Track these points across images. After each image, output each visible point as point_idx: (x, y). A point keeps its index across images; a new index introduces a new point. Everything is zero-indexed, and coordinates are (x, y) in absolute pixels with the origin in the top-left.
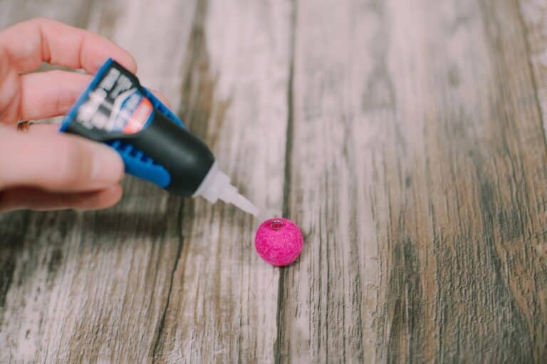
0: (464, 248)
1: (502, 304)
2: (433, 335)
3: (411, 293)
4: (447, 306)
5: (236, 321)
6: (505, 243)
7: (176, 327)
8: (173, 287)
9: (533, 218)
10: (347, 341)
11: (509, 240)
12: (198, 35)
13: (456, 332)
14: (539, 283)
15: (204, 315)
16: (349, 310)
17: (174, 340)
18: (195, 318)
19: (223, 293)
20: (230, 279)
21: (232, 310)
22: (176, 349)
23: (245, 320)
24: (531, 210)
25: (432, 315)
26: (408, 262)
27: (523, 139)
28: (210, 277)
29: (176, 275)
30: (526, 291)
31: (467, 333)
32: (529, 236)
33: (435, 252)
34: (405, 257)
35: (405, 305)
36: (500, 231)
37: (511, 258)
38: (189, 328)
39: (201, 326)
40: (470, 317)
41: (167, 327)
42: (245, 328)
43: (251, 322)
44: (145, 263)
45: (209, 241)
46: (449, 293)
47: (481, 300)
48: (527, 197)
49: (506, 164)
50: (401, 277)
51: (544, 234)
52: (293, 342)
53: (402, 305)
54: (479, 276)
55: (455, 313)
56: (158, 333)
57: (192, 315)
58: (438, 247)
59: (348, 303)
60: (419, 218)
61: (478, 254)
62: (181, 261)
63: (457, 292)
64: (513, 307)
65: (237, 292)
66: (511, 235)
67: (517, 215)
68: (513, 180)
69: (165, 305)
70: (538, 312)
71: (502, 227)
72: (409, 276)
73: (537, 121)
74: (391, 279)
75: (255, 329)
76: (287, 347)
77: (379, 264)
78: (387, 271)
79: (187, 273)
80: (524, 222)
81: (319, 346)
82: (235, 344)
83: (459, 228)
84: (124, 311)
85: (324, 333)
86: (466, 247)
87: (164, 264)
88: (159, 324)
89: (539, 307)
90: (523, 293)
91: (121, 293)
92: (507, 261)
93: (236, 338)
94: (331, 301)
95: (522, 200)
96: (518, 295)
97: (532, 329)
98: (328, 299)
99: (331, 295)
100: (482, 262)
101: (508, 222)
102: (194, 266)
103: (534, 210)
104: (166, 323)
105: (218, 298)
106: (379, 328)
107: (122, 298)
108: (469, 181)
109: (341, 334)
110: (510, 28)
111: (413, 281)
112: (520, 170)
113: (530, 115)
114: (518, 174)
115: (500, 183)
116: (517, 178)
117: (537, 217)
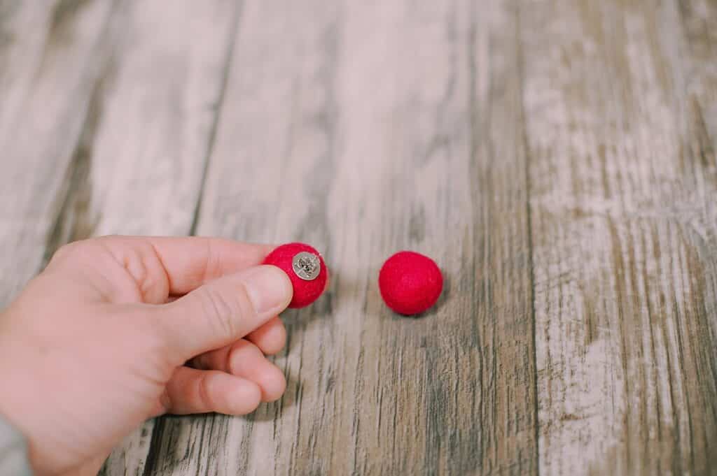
9: (499, 442)
12: (82, 157)
24: (498, 429)
27: (502, 323)
32: (488, 470)
36: (449, 461)
48: (495, 410)
49: (471, 360)
51: (511, 467)
60: (337, 439)
66: (463, 469)
67: (477, 437)
68: (478, 384)
71: (452, 454)
73: (527, 295)
80: (485, 447)
83: (391, 456)
95: (487, 416)
101: (462, 449)
103: (502, 430)
108: (415, 385)
110: (507, 155)
112: (490, 369)
113: (517, 286)
114: (488, 376)
115: (460, 389)
116: (485, 382)
117: (506, 443)
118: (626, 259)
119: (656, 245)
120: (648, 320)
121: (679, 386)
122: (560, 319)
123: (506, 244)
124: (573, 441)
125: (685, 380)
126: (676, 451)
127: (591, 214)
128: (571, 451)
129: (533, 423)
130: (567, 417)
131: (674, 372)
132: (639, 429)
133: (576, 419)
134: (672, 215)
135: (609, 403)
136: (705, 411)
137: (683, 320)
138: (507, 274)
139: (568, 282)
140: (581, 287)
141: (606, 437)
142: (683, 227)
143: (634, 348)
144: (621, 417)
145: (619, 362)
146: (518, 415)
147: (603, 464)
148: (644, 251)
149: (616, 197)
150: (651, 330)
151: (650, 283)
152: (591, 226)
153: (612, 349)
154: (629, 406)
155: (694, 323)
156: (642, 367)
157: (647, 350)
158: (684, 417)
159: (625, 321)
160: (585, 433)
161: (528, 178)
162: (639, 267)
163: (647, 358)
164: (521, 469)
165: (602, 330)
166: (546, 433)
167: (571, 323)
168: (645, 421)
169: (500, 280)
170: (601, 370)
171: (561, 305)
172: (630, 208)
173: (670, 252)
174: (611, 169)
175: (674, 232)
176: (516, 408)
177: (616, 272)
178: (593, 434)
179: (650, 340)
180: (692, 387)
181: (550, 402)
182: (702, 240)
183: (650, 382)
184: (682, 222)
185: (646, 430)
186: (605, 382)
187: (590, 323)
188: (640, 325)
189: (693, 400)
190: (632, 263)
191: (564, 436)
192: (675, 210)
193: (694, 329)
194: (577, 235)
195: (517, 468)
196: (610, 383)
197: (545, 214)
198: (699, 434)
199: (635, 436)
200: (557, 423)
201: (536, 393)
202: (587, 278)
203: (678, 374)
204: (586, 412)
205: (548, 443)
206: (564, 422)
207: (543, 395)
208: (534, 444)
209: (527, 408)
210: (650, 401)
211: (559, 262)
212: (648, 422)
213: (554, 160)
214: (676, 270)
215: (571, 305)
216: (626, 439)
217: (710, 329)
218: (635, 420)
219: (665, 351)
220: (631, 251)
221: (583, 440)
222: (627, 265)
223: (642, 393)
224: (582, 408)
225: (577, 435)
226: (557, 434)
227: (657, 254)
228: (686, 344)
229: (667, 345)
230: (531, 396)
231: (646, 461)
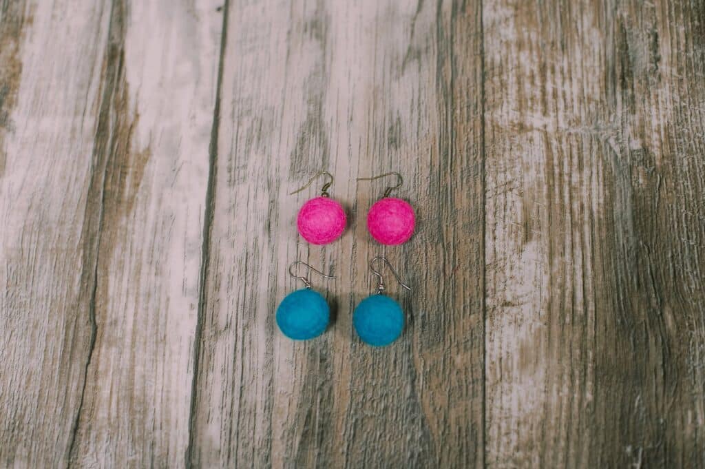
0: (381, 354)
1: (413, 421)
2: (341, 450)
3: (323, 403)
4: (357, 420)
5: (149, 425)
6: (424, 351)
7: (90, 428)
8: (87, 383)
9: (457, 323)
10: (256, 453)
11: (429, 348)
13: (363, 449)
14: (452, 399)
15: (118, 417)
16: (260, 419)
17: (89, 443)
18: (109, 419)
19: (137, 393)
20: (144, 376)
21: (145, 412)
22: (91, 452)
23: (158, 424)
24: (456, 312)
25: (341, 430)
26: (323, 368)
27: (460, 224)
28: (124, 373)
29: (90, 369)
30: (438, 409)
31: (374, 450)
32: (449, 345)
33: (351, 358)
34: (321, 362)
35: (315, 417)
36: (420, 337)
37: (428, 370)
38: (104, 430)
39: (115, 427)
40: (378, 434)
41: (81, 428)
42: (158, 433)
43: (164, 427)
44: (59, 354)
45: (123, 330)
46: (360, 405)
47: (392, 415)
48: (454, 297)
49: (437, 254)
50: (314, 384)
51: (466, 342)
52: (204, 450)
53: (312, 416)
54: (392, 388)
55: (364, 428)
56: (72, 435)
57: (106, 415)
58: (355, 352)
59: (260, 411)
61: (395, 362)
62: (95, 353)
63: (369, 404)
64: (423, 425)
65: (150, 392)
66: (431, 342)
67: (441, 318)
68: (442, 274)
69: (79, 403)
70: (447, 432)
71: (423, 331)
72: (323, 384)
73: (479, 200)
74: (304, 386)
75: (167, 434)
76: (197, 457)
77: (294, 368)
78: (301, 377)
79: (101, 368)
80: (446, 326)
81: (229, 457)
82: (148, 450)
84: (39, 407)
85: (234, 443)
86: (383, 354)
87: (77, 355)
88: (75, 423)
89: (449, 426)
90: (434, 410)
91: (35, 388)
92: (423, 373)
93: (149, 442)
94: (243, 408)
95: (448, 301)
96: (429, 412)
97: (438, 451)
98: (240, 405)
99: (243, 400)
100: (398, 373)
101: (430, 327)
102: (108, 359)
103: (459, 312)
104: (80, 424)
105: (132, 398)
106: (288, 441)
107: (37, 393)
109: (251, 445)
111: (326, 389)
112: (451, 262)
113: (472, 193)
114: (449, 268)
115: (428, 278)
116: (447, 272)
117: (461, 323)
118: (557, 171)
119: (580, 159)
120: (570, 224)
121: (589, 281)
122: (504, 222)
123: (465, 154)
124: (510, 323)
125: (595, 277)
126: (584, 334)
127: (532, 129)
128: (509, 331)
129: (481, 308)
130: (506, 304)
131: (587, 269)
132: (558, 315)
133: (513, 306)
134: (595, 132)
135: (538, 293)
136: (608, 303)
137: (596, 226)
138: (464, 181)
139: (511, 190)
140: (521, 194)
141: (534, 321)
142: (603, 144)
143: (559, 248)
144: (546, 305)
145: (546, 260)
146: (471, 301)
147: (531, 341)
148: (571, 164)
149: (552, 114)
150: (572, 234)
151: (574, 194)
152: (531, 140)
153: (542, 249)
154: (552, 297)
155: (604, 229)
156: (564, 264)
157: (568, 250)
158: (591, 307)
159: (553, 225)
160: (519, 317)
161: (483, 93)
162: (566, 178)
163: (568, 257)
164: (472, 344)
165: (535, 232)
166: (491, 316)
167: (512, 226)
168: (563, 308)
169: (459, 187)
170: (533, 266)
171: (505, 210)
172: (563, 125)
173: (591, 166)
174: (549, 87)
175: (595, 147)
176: (469, 295)
177: (549, 182)
178: (525, 318)
179: (571, 243)
180: (599, 283)
181: (494, 291)
182: (616, 157)
183: (568, 277)
184: (602, 139)
185: (563, 316)
186: (535, 277)
187: (527, 225)
188: (564, 230)
189: (599, 293)
190: (561, 175)
191: (504, 319)
192: (597, 128)
193: (604, 235)
194: (520, 147)
195: (470, 343)
196: (539, 277)
197: (496, 127)
198: (601, 321)
199: (555, 321)
200: (499, 308)
201: (484, 284)
202: (526, 187)
203: (589, 273)
204: (521, 299)
205: (492, 324)
206: (505, 307)
207: (490, 285)
208: (481, 324)
209: (478, 295)
210: (567, 293)
211: (505, 172)
212: (565, 309)
213: (505, 77)
214: (594, 183)
215: (513, 209)
216: (549, 324)
217: (616, 234)
218: (556, 308)
219: (581, 253)
220: (561, 164)
221: (517, 323)
222: (557, 176)
223: (562, 286)
224: (518, 297)
225: (514, 317)
226: (499, 318)
227: (580, 168)
228: (597, 247)
229: (583, 247)
230: (481, 286)
231: (562, 341)
